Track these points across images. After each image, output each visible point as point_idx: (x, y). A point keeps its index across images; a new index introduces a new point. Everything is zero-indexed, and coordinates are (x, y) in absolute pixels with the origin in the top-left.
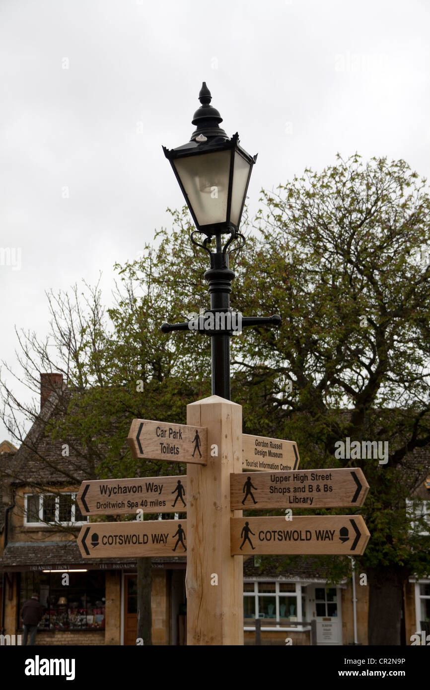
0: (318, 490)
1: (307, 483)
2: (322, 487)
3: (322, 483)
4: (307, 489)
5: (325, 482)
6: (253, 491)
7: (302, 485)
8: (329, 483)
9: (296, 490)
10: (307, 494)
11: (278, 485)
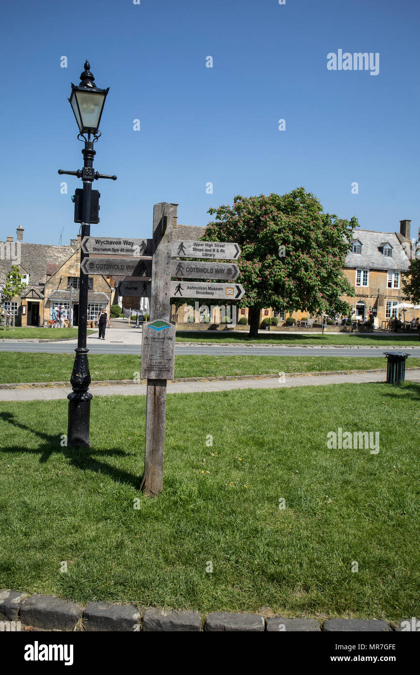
0: (218, 251)
1: (212, 248)
2: (219, 250)
3: (220, 249)
4: (212, 250)
5: (222, 248)
6: (183, 249)
7: (209, 249)
8: (223, 249)
9: (206, 250)
10: (212, 253)
11: (197, 248)
